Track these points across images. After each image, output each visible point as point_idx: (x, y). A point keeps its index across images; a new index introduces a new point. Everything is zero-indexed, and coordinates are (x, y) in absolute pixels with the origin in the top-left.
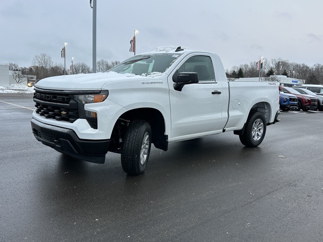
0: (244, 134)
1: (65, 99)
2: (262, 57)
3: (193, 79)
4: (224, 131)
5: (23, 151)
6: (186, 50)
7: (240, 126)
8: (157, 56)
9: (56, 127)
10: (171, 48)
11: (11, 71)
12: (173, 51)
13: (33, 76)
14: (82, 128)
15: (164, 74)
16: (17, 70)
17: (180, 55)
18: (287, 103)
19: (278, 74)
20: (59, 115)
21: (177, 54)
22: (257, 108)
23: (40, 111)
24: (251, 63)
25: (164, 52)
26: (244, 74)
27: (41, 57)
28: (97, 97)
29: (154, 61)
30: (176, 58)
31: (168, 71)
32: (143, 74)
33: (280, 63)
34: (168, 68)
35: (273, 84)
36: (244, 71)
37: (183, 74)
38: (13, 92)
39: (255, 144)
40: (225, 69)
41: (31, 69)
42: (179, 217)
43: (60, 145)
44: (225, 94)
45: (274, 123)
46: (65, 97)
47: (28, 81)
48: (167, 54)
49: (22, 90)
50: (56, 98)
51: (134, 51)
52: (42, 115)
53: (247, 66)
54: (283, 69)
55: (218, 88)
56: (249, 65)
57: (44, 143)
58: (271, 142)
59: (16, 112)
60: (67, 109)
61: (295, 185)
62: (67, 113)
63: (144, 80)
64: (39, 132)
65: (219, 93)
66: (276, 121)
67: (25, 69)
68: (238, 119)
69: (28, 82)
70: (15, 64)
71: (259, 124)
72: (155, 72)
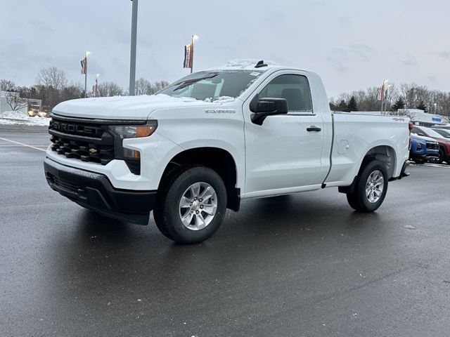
0: (355, 192)
1: (96, 131)
2: (386, 81)
3: (279, 108)
4: (323, 186)
5: (30, 206)
6: (272, 66)
7: (349, 180)
8: (228, 73)
9: (82, 171)
10: (249, 62)
11: (4, 92)
12: (252, 67)
13: (37, 100)
14: (118, 173)
15: (237, 99)
16: (13, 91)
17: (262, 72)
18: (422, 151)
19: (411, 107)
20: (87, 153)
21: (258, 71)
22: (375, 154)
23: (59, 148)
24: (370, 89)
25: (239, 68)
26: (358, 106)
27: (49, 72)
28: (141, 129)
29: (223, 80)
30: (256, 77)
31: (244, 95)
32: (207, 99)
33: (415, 91)
34: (244, 90)
35: (401, 120)
36: (358, 101)
37: (265, 100)
38: (8, 122)
39: (370, 208)
40: (329, 97)
41: (33, 90)
42: (256, 302)
43: (85, 197)
44: (326, 132)
45: (399, 178)
46: (96, 128)
47: (30, 108)
48: (243, 71)
49: (20, 120)
50: (82, 129)
51: (191, 66)
52: (61, 153)
53: (364, 93)
54: (418, 99)
55: (317, 123)
56: (366, 91)
57: (63, 193)
58: (394, 205)
59: (15, 151)
60: (98, 146)
61: (427, 267)
62: (98, 152)
63: (208, 108)
64: (55, 177)
65: (318, 130)
66: (403, 175)
67: (25, 89)
68: (346, 169)
69: (29, 110)
70: (9, 82)
71: (378, 178)
72: (225, 97)
